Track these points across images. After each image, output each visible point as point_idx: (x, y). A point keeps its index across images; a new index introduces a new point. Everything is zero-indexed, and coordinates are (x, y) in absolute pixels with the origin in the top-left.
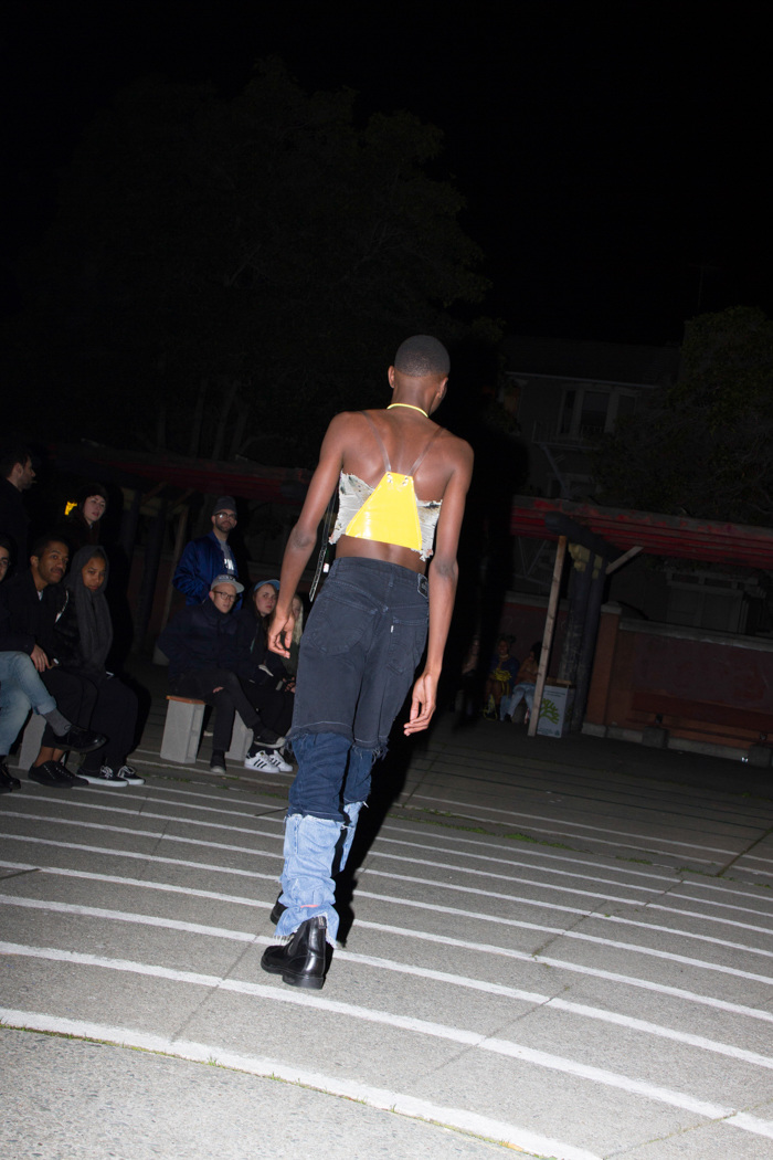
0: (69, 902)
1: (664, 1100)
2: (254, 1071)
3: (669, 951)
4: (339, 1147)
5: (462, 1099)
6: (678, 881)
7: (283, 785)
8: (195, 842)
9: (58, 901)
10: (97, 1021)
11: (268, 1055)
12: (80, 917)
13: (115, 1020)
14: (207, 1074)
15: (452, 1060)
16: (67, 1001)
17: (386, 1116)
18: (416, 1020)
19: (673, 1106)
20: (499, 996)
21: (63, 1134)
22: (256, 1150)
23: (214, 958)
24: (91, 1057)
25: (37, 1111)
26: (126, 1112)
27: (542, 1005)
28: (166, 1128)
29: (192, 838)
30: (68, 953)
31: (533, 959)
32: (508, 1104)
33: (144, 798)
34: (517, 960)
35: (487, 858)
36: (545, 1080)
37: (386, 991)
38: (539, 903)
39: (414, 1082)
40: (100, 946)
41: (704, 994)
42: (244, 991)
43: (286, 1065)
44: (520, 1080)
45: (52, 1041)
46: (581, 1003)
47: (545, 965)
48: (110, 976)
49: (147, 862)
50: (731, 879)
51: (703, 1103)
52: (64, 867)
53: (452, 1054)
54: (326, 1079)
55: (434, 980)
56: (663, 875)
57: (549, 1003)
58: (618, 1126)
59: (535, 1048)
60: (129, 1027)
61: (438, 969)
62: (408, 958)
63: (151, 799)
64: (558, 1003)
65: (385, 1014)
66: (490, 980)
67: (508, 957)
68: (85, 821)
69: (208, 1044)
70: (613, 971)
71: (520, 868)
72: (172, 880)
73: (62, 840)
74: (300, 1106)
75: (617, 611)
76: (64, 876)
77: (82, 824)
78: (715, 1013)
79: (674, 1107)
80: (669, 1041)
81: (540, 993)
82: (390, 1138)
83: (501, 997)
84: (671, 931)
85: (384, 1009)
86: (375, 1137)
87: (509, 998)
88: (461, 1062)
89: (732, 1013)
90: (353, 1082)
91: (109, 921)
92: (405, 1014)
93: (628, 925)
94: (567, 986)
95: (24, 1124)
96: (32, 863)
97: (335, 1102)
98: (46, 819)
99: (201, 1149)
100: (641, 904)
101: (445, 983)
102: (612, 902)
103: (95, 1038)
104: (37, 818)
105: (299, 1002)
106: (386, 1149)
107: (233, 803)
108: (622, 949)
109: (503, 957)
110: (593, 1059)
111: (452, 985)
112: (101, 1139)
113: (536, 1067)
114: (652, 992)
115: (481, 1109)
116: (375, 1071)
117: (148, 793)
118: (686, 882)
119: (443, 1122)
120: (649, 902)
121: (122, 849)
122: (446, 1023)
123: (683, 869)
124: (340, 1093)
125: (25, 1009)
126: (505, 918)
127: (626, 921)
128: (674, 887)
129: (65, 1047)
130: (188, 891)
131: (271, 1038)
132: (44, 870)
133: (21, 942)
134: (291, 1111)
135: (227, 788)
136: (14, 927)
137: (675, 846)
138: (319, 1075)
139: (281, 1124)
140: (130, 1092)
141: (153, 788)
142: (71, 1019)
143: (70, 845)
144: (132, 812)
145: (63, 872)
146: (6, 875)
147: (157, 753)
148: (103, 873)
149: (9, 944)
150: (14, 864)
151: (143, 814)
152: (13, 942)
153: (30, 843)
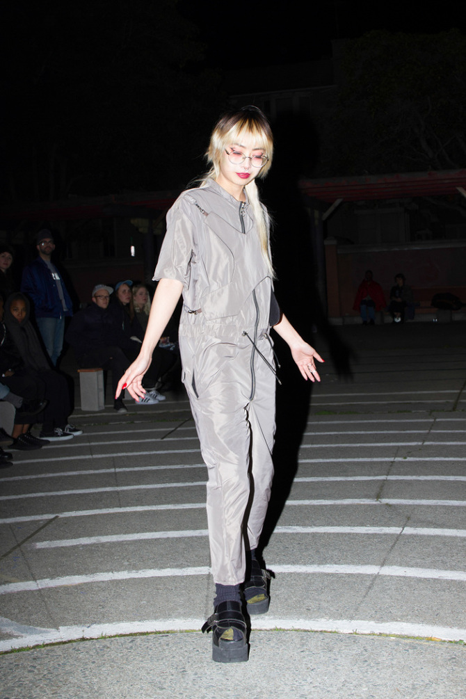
0: (90, 535)
2: (264, 628)
3: (453, 475)
4: (339, 667)
5: (390, 614)
6: (432, 420)
7: (165, 411)
8: (136, 469)
9: (83, 537)
10: (156, 618)
12: (103, 545)
13: (166, 614)
15: (370, 588)
16: (130, 608)
17: (353, 637)
18: (335, 565)
20: (372, 534)
22: (295, 683)
23: (196, 553)
24: (168, 645)
25: (158, 691)
27: (400, 534)
28: (237, 682)
29: (133, 467)
30: (111, 573)
31: (378, 502)
32: (417, 610)
33: (88, 444)
34: (369, 505)
35: (313, 434)
36: (429, 587)
37: (307, 549)
38: (361, 460)
39: (356, 609)
40: (126, 563)
44: (416, 592)
45: (139, 639)
46: (422, 526)
47: (388, 505)
48: (145, 584)
49: (117, 492)
50: (463, 410)
52: (71, 510)
53: (368, 584)
54: (307, 621)
55: (330, 534)
56: (422, 418)
57: (404, 532)
59: (412, 566)
60: (176, 617)
61: (328, 525)
62: (307, 522)
63: (93, 444)
64: (408, 531)
65: (316, 566)
66: (362, 525)
67: (364, 505)
68: (63, 471)
70: (428, 498)
71: (336, 436)
72: (140, 502)
73: (58, 490)
74: (303, 645)
75: (334, 242)
76: (76, 517)
77: (62, 474)
81: (395, 526)
82: (364, 653)
83: (374, 535)
84: (447, 459)
85: (312, 563)
86: (357, 654)
87: (379, 534)
88: (375, 588)
90: (323, 620)
91: (121, 544)
92: (326, 563)
93: (420, 462)
94: (408, 517)
96: (53, 513)
97: (321, 636)
98: (40, 476)
99: (264, 690)
100: (420, 443)
101: (338, 534)
102: (402, 447)
103: (161, 630)
104: (34, 477)
106: (366, 661)
107: (142, 433)
108: (425, 481)
109: (361, 505)
110: (448, 564)
111: (342, 534)
113: (419, 580)
114: (458, 507)
115: (403, 618)
116: (332, 609)
117: (89, 439)
118: (438, 420)
119: (388, 633)
120: (424, 441)
121: (97, 487)
122: (353, 563)
123: (433, 410)
124: (320, 629)
125: (110, 621)
126: (347, 476)
127: (418, 459)
128: (432, 426)
129: (148, 642)
130: (154, 508)
132: (61, 516)
133: (79, 573)
134: (299, 650)
135: (133, 423)
136: (68, 563)
137: (420, 394)
138: (301, 620)
139: (299, 661)
140: (202, 662)
141: (89, 434)
142: (140, 621)
143: (66, 493)
144: (87, 457)
145: (73, 514)
146: (41, 526)
147: (78, 408)
148: (97, 508)
149: (73, 577)
150: (41, 516)
151: (95, 456)
152: (74, 575)
153: (41, 498)
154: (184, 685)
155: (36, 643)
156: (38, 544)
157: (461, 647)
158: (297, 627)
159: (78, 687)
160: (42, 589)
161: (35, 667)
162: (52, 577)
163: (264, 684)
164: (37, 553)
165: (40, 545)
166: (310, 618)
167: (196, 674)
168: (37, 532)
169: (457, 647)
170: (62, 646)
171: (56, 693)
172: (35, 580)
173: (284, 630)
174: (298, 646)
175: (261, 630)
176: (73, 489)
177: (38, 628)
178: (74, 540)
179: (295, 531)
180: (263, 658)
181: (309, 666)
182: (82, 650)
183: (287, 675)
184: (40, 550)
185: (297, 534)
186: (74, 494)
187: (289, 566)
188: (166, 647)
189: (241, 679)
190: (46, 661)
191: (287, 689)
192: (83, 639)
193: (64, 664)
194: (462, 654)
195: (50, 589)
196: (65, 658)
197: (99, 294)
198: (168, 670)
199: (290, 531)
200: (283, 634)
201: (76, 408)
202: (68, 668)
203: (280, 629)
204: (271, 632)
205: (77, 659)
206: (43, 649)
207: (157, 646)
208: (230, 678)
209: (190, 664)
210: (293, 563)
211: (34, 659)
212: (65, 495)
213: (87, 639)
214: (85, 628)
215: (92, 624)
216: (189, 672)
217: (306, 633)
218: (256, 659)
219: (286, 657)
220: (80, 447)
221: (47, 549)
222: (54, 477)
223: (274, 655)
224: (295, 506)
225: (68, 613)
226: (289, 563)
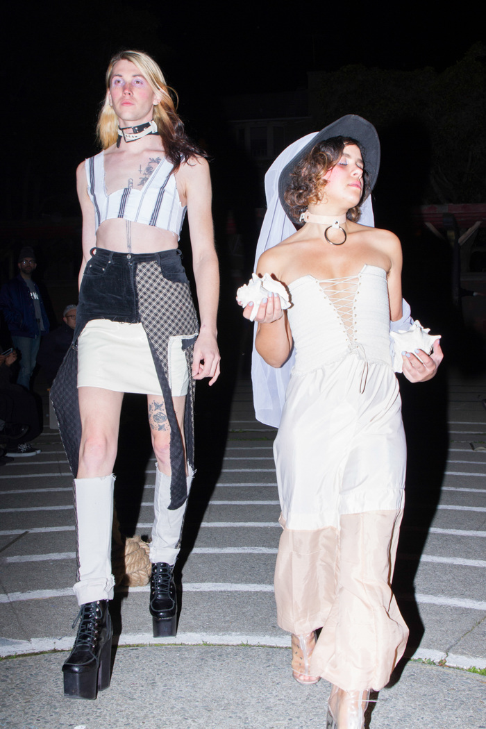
0: (60, 551)
1: (459, 606)
2: (231, 643)
9: (53, 552)
11: (233, 631)
13: (136, 628)
14: (207, 652)
19: (465, 608)
21: (152, 713)
22: (261, 695)
24: (137, 658)
25: (129, 701)
26: (177, 689)
28: (205, 694)
33: (56, 462)
41: (447, 528)
42: (195, 590)
43: (246, 635)
51: (480, 602)
52: (41, 526)
54: (272, 638)
58: (443, 629)
63: (61, 462)
68: (32, 488)
69: (196, 632)
73: (27, 507)
74: (269, 660)
76: (45, 533)
77: (31, 491)
78: (459, 539)
79: (467, 609)
80: (443, 565)
89: (468, 537)
95: (127, 712)
96: (23, 528)
97: (286, 652)
98: (9, 492)
99: (231, 702)
103: (131, 644)
105: (229, 589)
112: (175, 710)
124: (285, 646)
131: (228, 618)
132: (31, 531)
133: (49, 587)
134: (265, 665)
136: (39, 577)
138: (267, 637)
139: (265, 674)
140: (172, 675)
141: (58, 452)
143: (35, 509)
144: (56, 475)
145: (43, 530)
146: (11, 540)
147: (47, 426)
148: (66, 525)
149: (44, 591)
150: (11, 531)
151: (63, 474)
152: (45, 589)
153: (11, 513)
154: (154, 696)
155: (9, 654)
156: (8, 558)
157: (420, 665)
158: (262, 643)
159: (50, 696)
160: (14, 602)
161: (8, 677)
162: (23, 591)
163: (231, 696)
164: (7, 567)
165: (10, 559)
166: (276, 635)
167: (165, 685)
168: (7, 547)
169: (416, 665)
170: (34, 657)
171: (29, 702)
172: (6, 593)
173: (250, 646)
174: (264, 661)
175: (228, 645)
176: (42, 506)
177: (10, 639)
178: (44, 555)
179: (261, 552)
180: (230, 672)
181: (275, 680)
182: (54, 661)
183: (253, 688)
184: (10, 564)
185: (263, 554)
186: (44, 511)
187: (256, 585)
188: (135, 660)
189: (209, 691)
190: (19, 671)
191: (253, 701)
192: (55, 651)
193: (37, 674)
194: (421, 672)
195: (21, 602)
196: (37, 668)
197: (70, 314)
198: (138, 682)
199: (256, 552)
200: (249, 649)
201: (44, 426)
202: (40, 678)
203: (247, 645)
204: (237, 647)
205: (49, 670)
206: (15, 659)
207: (128, 658)
208: (198, 690)
209: (159, 676)
210: (259, 582)
211: (7, 669)
212: (35, 511)
213: (59, 651)
214: (57, 640)
215: (64, 636)
216: (159, 683)
217: (271, 649)
218: (223, 673)
219: (252, 671)
220: (49, 464)
221: (18, 563)
222: (23, 493)
223: (241, 669)
224: (261, 528)
225: (40, 625)
226: (255, 583)
